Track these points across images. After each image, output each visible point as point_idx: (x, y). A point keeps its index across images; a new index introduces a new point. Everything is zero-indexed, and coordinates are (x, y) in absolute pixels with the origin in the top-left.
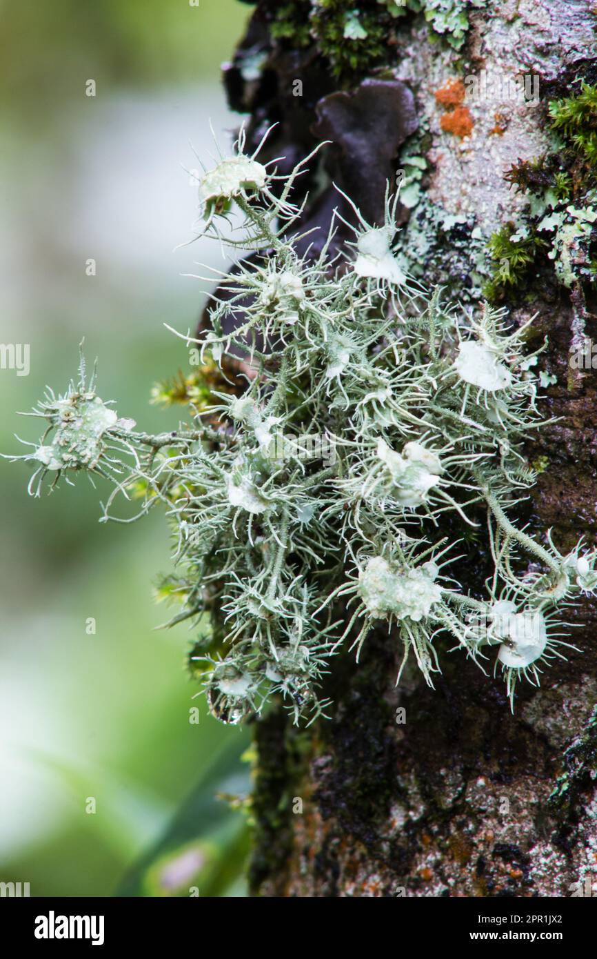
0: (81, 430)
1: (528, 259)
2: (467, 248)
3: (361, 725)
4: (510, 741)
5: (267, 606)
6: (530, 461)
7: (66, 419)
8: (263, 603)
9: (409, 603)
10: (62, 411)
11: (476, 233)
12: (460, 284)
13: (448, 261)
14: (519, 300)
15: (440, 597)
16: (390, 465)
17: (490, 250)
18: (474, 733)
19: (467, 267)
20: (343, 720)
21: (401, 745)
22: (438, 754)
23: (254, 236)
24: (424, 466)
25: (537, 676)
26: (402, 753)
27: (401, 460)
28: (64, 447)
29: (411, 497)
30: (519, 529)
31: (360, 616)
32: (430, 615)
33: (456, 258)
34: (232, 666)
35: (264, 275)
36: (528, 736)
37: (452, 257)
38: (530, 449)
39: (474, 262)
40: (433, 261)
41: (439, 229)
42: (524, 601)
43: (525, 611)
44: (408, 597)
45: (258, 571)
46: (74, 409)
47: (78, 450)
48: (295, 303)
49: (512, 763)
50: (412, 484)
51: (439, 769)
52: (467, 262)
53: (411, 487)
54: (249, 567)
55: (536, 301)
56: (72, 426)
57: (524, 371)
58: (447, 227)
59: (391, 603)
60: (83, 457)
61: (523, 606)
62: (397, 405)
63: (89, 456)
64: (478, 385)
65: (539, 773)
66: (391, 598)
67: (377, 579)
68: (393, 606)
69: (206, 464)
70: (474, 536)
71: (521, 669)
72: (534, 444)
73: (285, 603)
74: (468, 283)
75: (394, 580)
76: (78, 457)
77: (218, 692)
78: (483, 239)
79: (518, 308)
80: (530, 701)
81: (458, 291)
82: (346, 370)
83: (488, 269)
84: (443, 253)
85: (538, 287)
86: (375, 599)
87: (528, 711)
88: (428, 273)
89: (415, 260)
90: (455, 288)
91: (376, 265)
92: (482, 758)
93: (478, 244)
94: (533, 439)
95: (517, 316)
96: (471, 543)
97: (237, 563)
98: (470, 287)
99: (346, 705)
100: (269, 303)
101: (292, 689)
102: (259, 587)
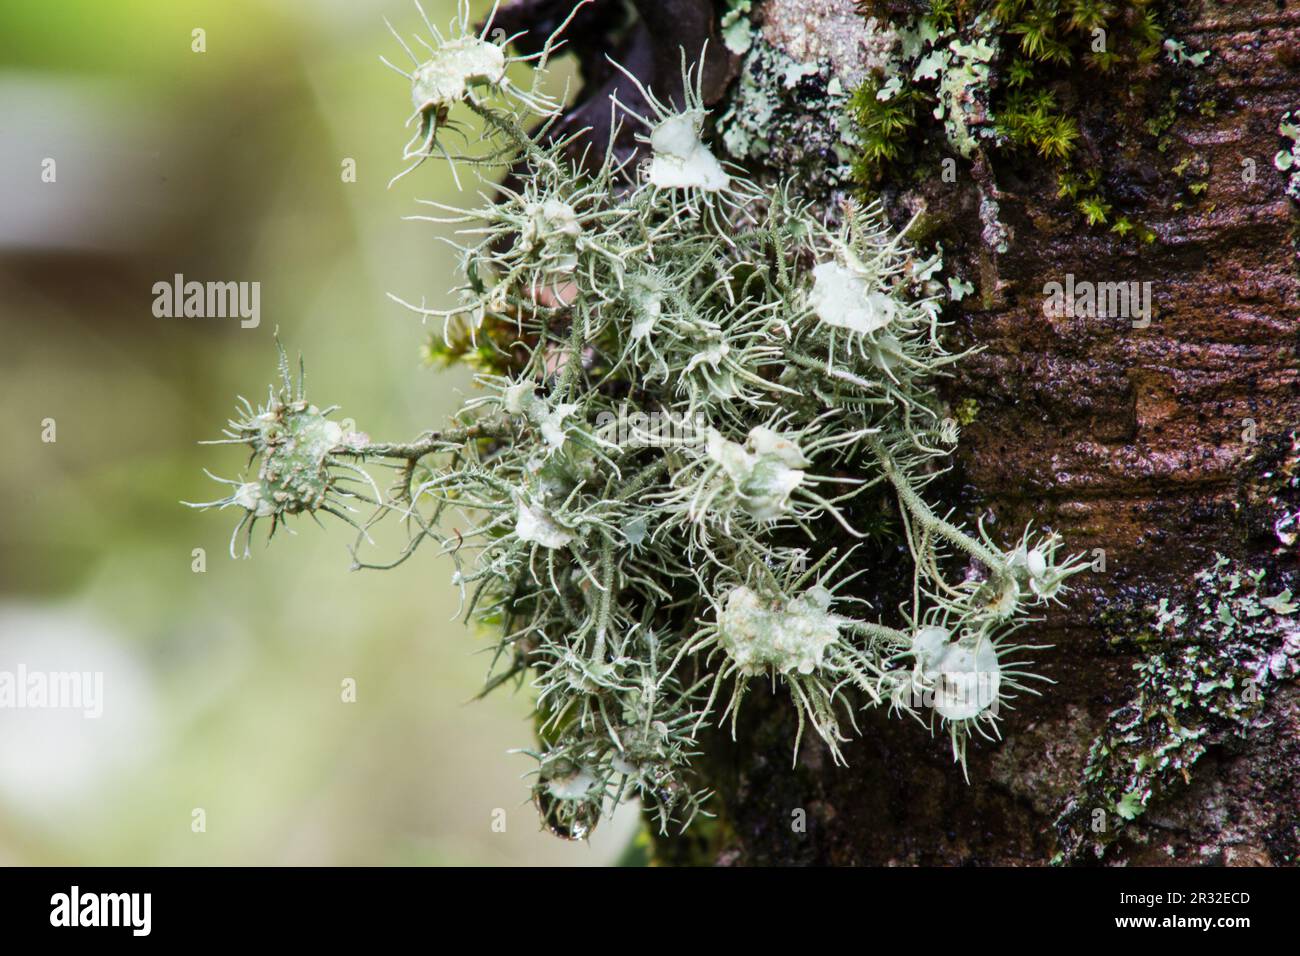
0: (295, 456)
1: (907, 121)
2: (824, 108)
3: (773, 805)
4: (979, 811)
5: (592, 677)
6: (953, 408)
7: (272, 442)
8: (586, 673)
9: (792, 650)
10: (265, 430)
11: (834, 87)
12: (821, 162)
13: (799, 131)
14: (905, 176)
15: (838, 634)
16: (728, 468)
17: (856, 112)
18: (928, 803)
19: (828, 137)
20: (748, 799)
21: (832, 825)
22: (883, 838)
23: (503, 147)
24: (779, 460)
25: (994, 726)
26: (835, 838)
27: (745, 454)
28: (274, 483)
29: (767, 505)
30: (941, 518)
31: (725, 676)
32: (824, 665)
33: (810, 125)
34: (564, 759)
35: (523, 203)
36: (1003, 801)
37: (804, 124)
38: (950, 391)
39: (836, 129)
40: (779, 133)
41: (780, 87)
42: (958, 623)
43: (962, 638)
44: (791, 641)
45: (581, 619)
46: (280, 426)
47: (294, 485)
48: (569, 243)
49: (986, 843)
50: (766, 487)
51: (887, 860)
52: (826, 131)
53: (765, 492)
54: (567, 616)
55: (930, 176)
56: (282, 450)
57: (925, 281)
58: (790, 83)
59: (767, 652)
60: (303, 494)
61: (959, 630)
62: (737, 366)
63: (310, 492)
64: (846, 326)
65: (1027, 853)
66: (767, 645)
67: (744, 621)
68: (772, 656)
69: (481, 480)
70: (888, 527)
71: (970, 720)
72: (955, 382)
73: (618, 668)
74: (832, 160)
75: (769, 619)
76: (296, 494)
77: (549, 796)
78: (844, 94)
79: (905, 189)
80: (999, 752)
81: (819, 173)
82: (657, 325)
83: (856, 137)
84: (792, 120)
85: (928, 158)
86: (744, 649)
87: (999, 765)
88: (776, 150)
89: (755, 132)
90: (814, 169)
91: (681, 168)
92: (944, 839)
93: (838, 103)
94: (951, 375)
95: (906, 201)
96: (882, 537)
97: (550, 610)
98: (835, 166)
99: (748, 777)
100: (531, 247)
101: (651, 784)
102: (581, 647)
